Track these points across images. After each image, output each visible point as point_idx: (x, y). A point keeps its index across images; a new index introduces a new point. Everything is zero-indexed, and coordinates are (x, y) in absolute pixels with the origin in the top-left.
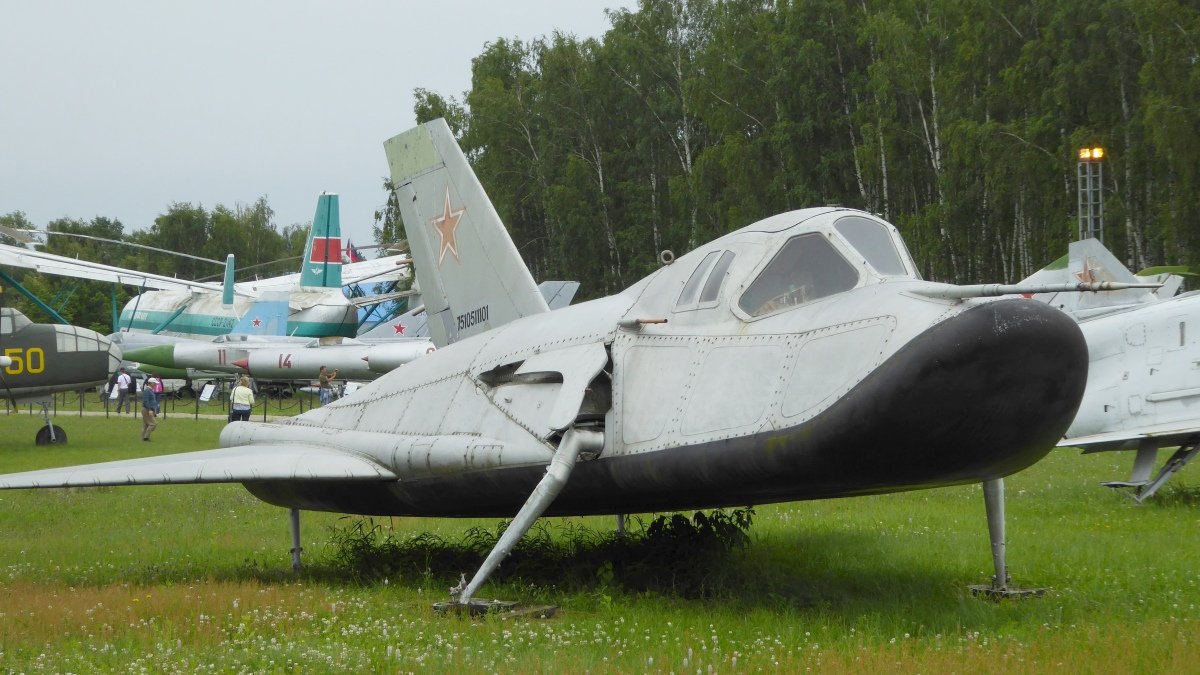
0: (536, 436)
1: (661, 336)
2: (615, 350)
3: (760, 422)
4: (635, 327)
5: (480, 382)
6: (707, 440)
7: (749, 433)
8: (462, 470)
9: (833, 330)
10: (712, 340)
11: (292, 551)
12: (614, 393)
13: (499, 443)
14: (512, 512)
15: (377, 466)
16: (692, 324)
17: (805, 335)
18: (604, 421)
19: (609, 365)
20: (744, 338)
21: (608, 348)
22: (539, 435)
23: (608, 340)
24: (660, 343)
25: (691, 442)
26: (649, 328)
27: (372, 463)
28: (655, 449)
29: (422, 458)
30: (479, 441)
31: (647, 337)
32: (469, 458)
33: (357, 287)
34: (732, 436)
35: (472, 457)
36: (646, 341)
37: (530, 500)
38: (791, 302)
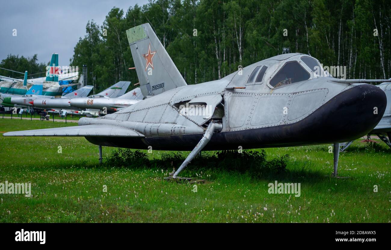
0: (197, 124)
1: (242, 93)
2: (225, 97)
3: (280, 122)
4: (232, 90)
5: (174, 106)
6: (261, 127)
7: (276, 125)
8: (170, 135)
9: (305, 92)
10: (261, 94)
11: (100, 159)
12: (225, 111)
13: (184, 126)
14: (191, 149)
15: (138, 133)
16: (253, 89)
17: (295, 94)
18: (222, 120)
19: (223, 101)
20: (272, 95)
21: (222, 96)
22: (198, 124)
23: (222, 94)
24: (242, 95)
25: (255, 128)
26: (237, 90)
27: (136, 132)
28: (241, 130)
29: (156, 130)
30: (176, 126)
31: (236, 93)
32: (173, 131)
33: (62, 82)
34: (270, 126)
35: (174, 131)
36: (236, 95)
37: (198, 145)
38: (286, 83)
